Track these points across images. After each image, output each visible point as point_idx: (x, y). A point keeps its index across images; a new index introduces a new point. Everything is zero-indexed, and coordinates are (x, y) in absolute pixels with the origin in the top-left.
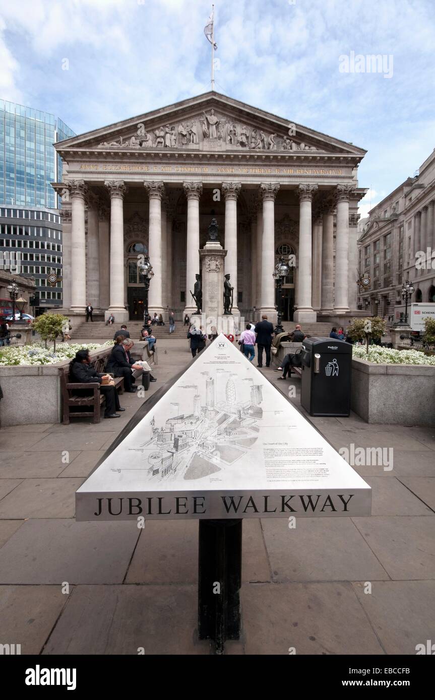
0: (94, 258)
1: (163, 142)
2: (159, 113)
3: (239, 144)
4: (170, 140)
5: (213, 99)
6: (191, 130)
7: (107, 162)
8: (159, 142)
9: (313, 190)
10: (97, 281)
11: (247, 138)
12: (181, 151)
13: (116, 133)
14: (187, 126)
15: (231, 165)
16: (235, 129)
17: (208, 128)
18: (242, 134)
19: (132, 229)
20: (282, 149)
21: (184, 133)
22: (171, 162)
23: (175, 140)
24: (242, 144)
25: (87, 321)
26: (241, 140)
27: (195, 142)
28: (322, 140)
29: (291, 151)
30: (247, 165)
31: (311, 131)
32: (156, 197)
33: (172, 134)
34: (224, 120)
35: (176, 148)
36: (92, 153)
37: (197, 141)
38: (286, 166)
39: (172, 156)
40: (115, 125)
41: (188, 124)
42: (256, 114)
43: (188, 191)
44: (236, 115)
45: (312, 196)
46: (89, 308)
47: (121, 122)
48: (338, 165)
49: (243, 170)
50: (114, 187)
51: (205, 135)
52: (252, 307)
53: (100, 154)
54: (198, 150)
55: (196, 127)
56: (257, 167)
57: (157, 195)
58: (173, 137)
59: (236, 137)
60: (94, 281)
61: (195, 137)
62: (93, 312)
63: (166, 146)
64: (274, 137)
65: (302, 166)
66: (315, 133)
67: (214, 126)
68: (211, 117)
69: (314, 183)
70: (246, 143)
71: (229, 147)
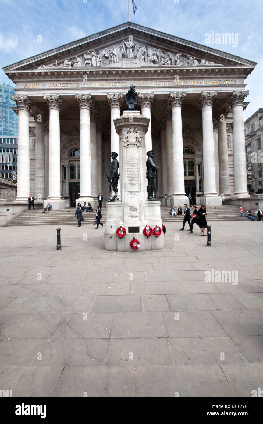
0: (40, 160)
1: (90, 63)
2: (87, 40)
3: (151, 62)
4: (95, 61)
5: (129, 28)
6: (112, 53)
7: (46, 81)
8: (87, 64)
9: (213, 97)
10: (42, 177)
11: (158, 57)
12: (104, 69)
13: (53, 58)
14: (110, 51)
15: (145, 79)
16: (148, 52)
17: (126, 51)
18: (153, 54)
19: (72, 139)
20: (187, 65)
21: (107, 56)
22: (97, 78)
23: (100, 62)
24: (154, 62)
25: (30, 209)
26: (153, 59)
27: (115, 61)
28: (219, 56)
29: (194, 65)
30: (158, 79)
31: (210, 49)
32: (86, 107)
33: (97, 57)
34: (139, 45)
35: (101, 67)
36: (33, 74)
37: (118, 61)
38: (190, 78)
39: (98, 73)
40: (52, 51)
41: (110, 49)
42: (165, 38)
43: (111, 102)
44: (149, 41)
45: (212, 101)
46: (31, 198)
47: (56, 48)
48: (233, 76)
49: (155, 83)
50: (51, 100)
51: (124, 56)
52: (164, 195)
53: (40, 74)
54: (119, 68)
55: (116, 51)
56: (166, 81)
57: (86, 105)
58: (98, 59)
59: (148, 58)
60: (40, 177)
61: (115, 58)
62: (34, 202)
63: (93, 66)
64: (179, 56)
65: (203, 78)
66: (213, 50)
67: (131, 49)
68: (128, 43)
69: (214, 91)
70: (157, 61)
71: (144, 64)
